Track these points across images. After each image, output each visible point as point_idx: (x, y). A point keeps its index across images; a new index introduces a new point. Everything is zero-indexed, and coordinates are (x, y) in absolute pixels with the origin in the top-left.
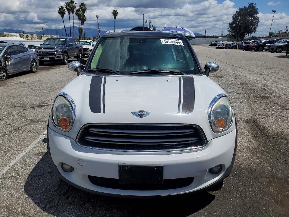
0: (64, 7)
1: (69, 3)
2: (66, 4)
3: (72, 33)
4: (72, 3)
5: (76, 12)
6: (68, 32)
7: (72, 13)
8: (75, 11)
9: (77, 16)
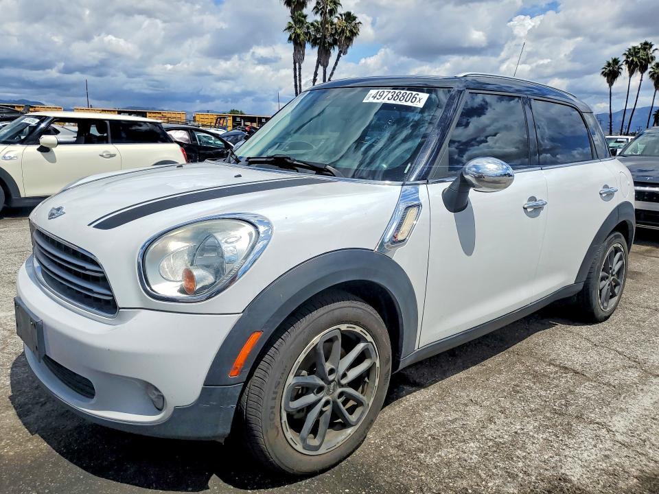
0: (622, 59)
1: (639, 49)
2: (627, 53)
3: (626, 123)
4: (645, 49)
5: (652, 70)
6: (617, 120)
7: (639, 73)
8: (649, 66)
9: (653, 79)
